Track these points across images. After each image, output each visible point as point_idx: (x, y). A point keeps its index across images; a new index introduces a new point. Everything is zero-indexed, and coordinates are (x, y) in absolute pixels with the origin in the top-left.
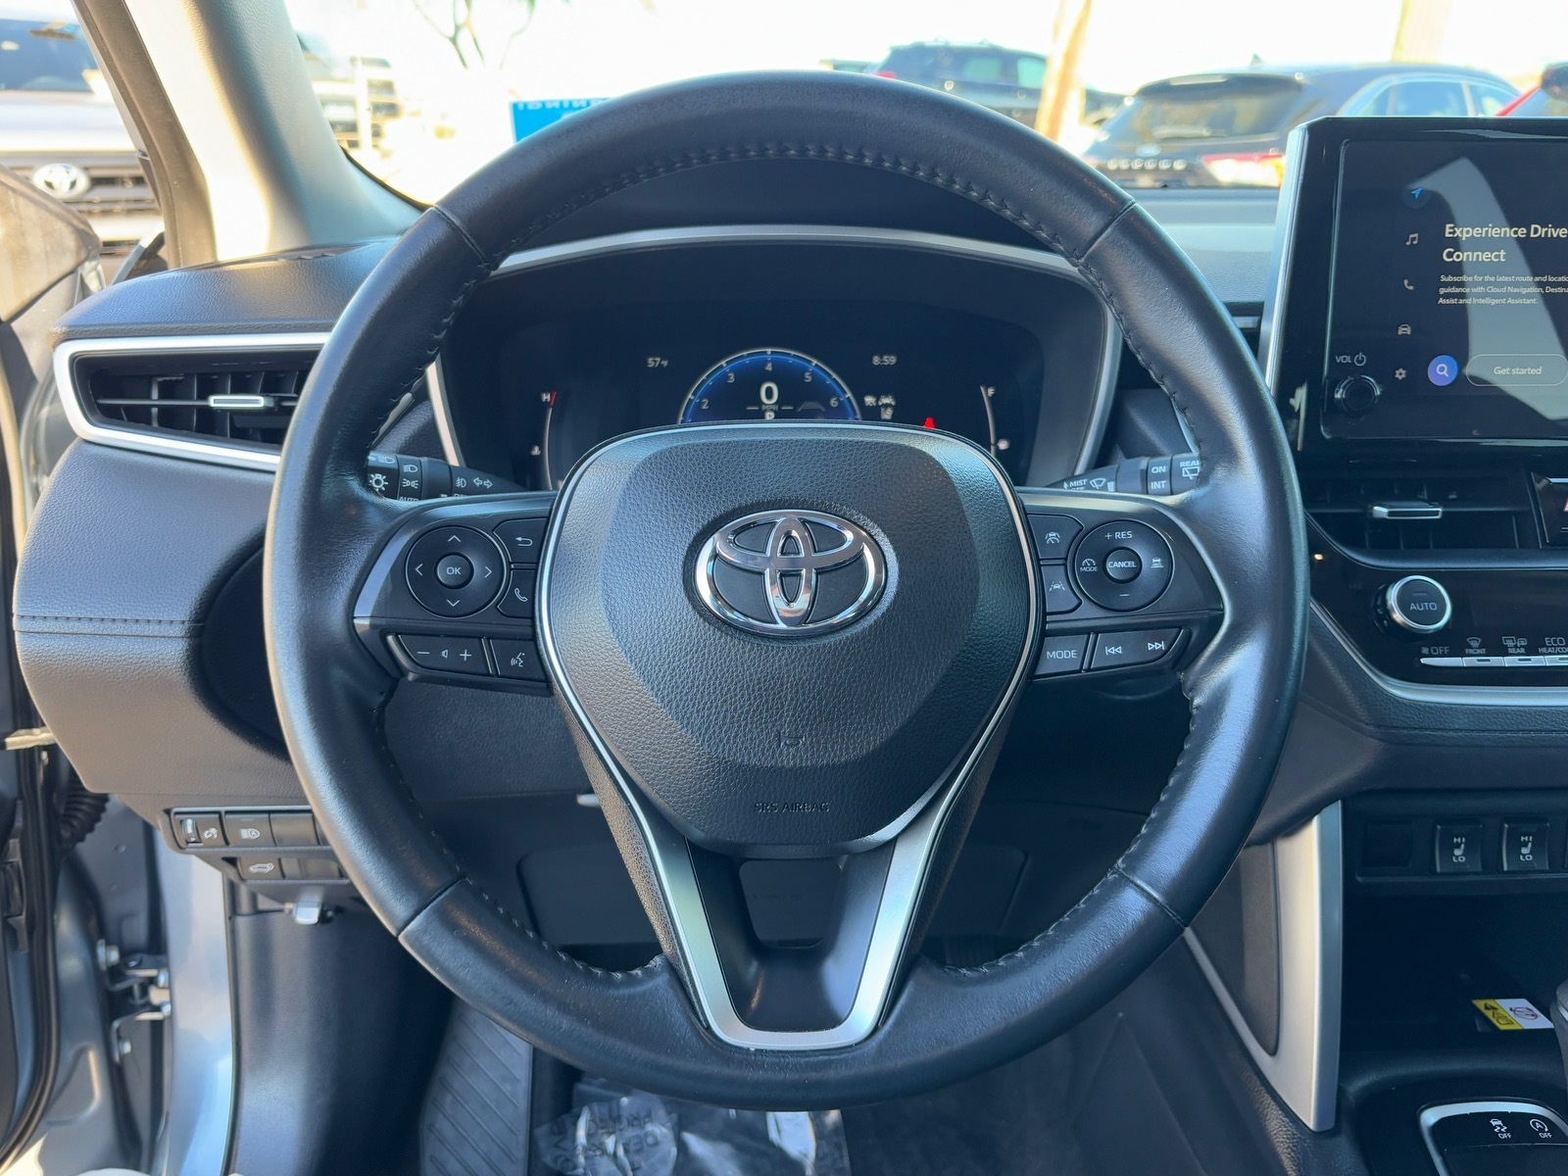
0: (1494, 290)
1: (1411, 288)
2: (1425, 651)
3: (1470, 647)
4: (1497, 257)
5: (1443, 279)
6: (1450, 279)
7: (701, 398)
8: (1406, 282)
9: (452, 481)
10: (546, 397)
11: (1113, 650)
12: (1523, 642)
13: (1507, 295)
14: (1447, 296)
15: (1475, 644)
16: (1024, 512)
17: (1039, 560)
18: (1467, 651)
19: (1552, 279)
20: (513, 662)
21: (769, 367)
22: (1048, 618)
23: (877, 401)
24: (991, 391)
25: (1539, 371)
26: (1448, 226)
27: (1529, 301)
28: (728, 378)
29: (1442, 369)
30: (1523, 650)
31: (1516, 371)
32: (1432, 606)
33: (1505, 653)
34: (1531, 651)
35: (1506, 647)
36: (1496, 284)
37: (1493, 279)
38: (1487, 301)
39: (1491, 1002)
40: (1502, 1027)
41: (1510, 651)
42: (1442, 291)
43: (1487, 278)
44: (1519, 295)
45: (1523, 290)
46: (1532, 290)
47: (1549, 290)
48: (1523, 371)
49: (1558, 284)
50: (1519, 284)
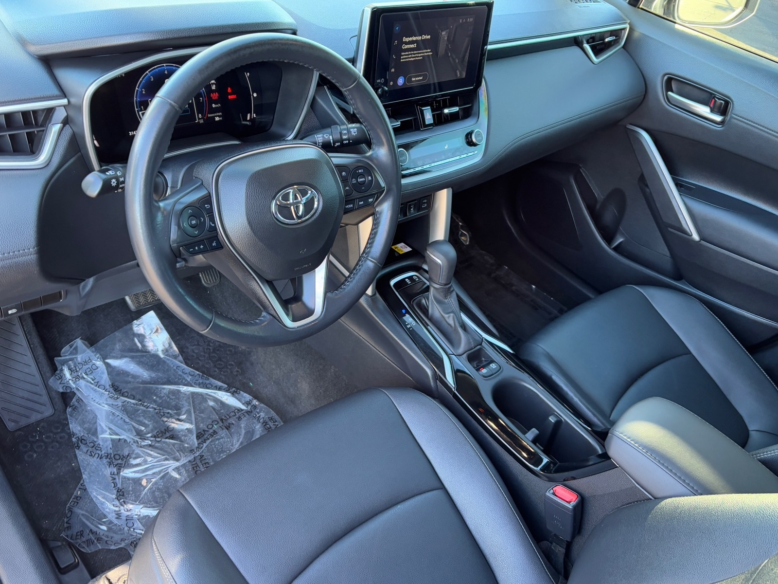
0: (414, 56)
1: (395, 57)
4: (414, 46)
5: (402, 54)
6: (404, 54)
7: (141, 89)
13: (416, 57)
14: (403, 59)
15: (412, 165)
19: (426, 51)
20: (213, 245)
21: (166, 72)
24: (248, 74)
25: (421, 78)
26: (404, 38)
27: (420, 58)
28: (151, 78)
29: (401, 81)
30: (422, 165)
32: (404, 158)
33: (418, 165)
36: (414, 54)
39: (395, 246)
40: (401, 253)
42: (402, 57)
43: (412, 52)
44: (419, 57)
45: (420, 55)
46: (421, 55)
47: (425, 54)
48: (417, 79)
49: (428, 52)
50: (418, 53)
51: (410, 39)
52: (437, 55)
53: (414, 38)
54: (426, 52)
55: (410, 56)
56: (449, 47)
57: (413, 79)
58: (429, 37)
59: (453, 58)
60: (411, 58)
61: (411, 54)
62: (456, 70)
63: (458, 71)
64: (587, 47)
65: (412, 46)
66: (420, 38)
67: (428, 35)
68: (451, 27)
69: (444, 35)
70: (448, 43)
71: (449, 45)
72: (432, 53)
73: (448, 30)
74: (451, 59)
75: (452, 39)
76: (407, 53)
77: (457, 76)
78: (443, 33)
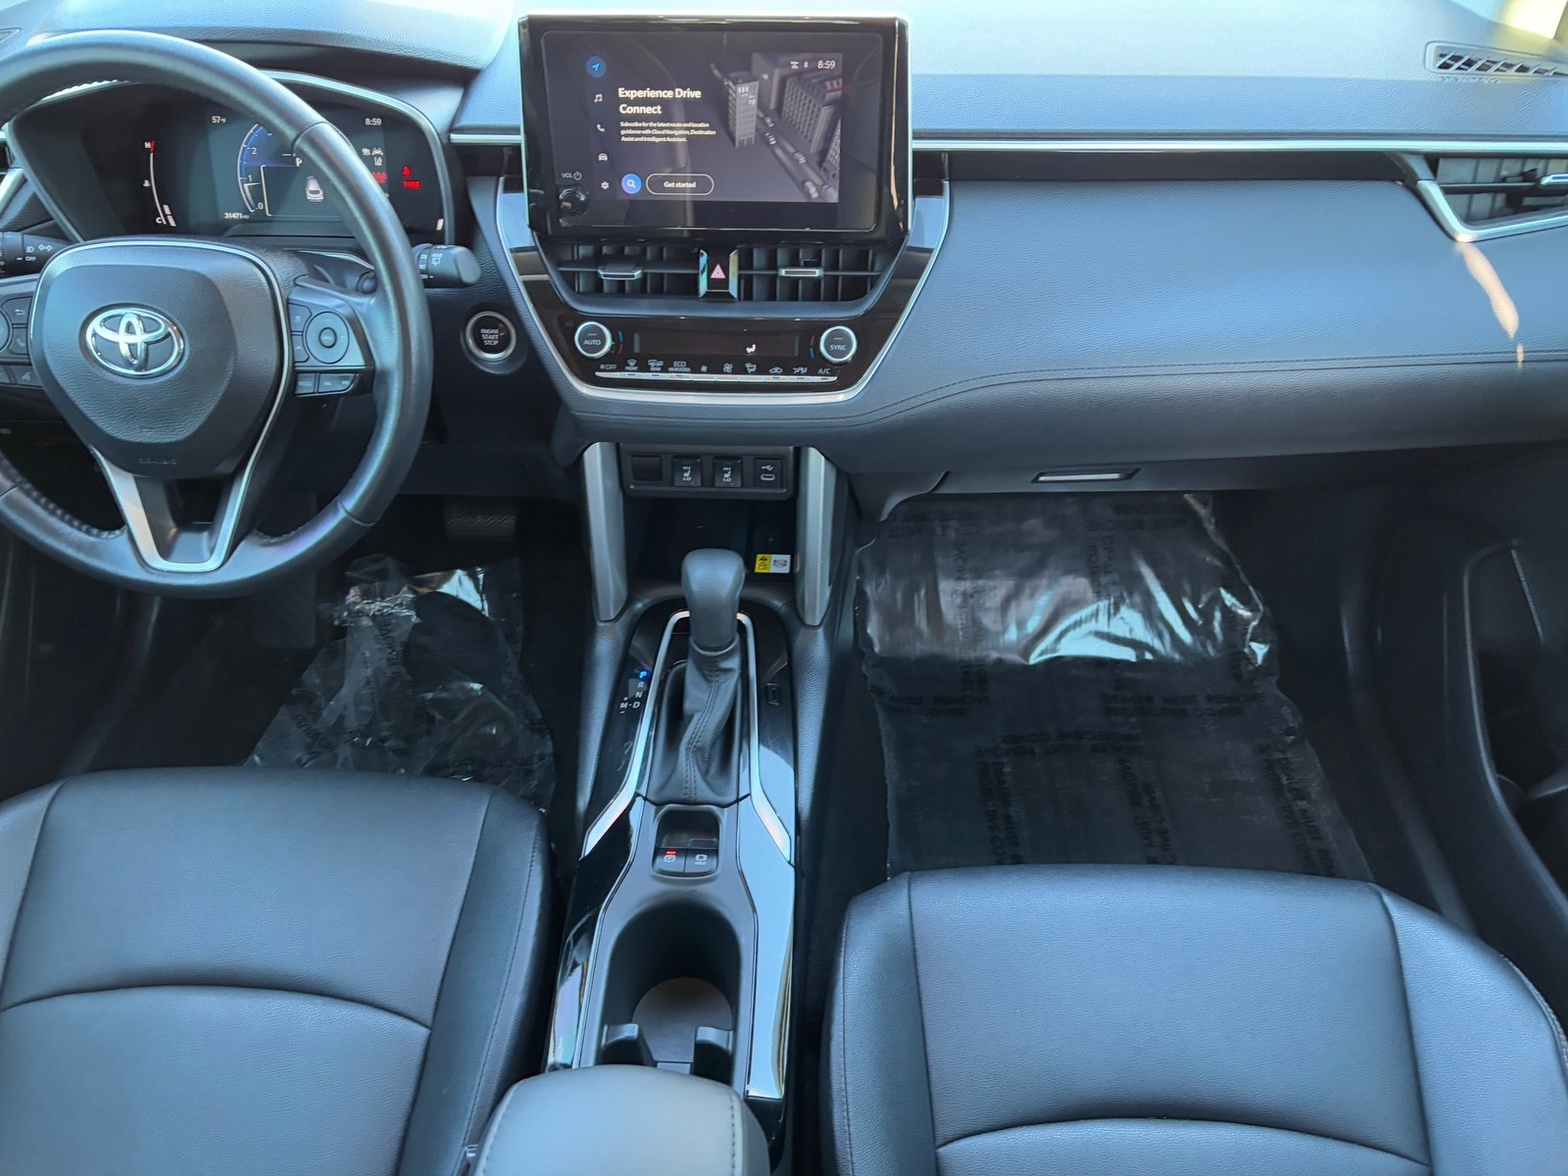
0: (658, 132)
1: (603, 130)
2: (602, 367)
3: (628, 365)
4: (656, 110)
5: (622, 124)
6: (627, 124)
7: (251, 146)
8: (599, 126)
9: (24, 249)
10: (148, 145)
11: (328, 384)
12: (661, 363)
13: (666, 136)
14: (626, 136)
15: (632, 364)
16: (288, 303)
17: (291, 331)
18: (627, 368)
19: (696, 125)
20: (24, 377)
22: (297, 364)
23: (371, 152)
25: (693, 186)
26: (620, 90)
27: (680, 140)
29: (631, 183)
30: (659, 369)
31: (679, 185)
32: (597, 342)
33: (647, 369)
34: (664, 370)
35: (650, 367)
36: (661, 129)
37: (655, 125)
38: (653, 139)
39: (767, 556)
41: (652, 369)
42: (623, 132)
43: (651, 124)
44: (672, 136)
45: (676, 133)
46: (682, 132)
47: (693, 132)
48: (683, 185)
49: (703, 129)
50: (671, 129)
51: (640, 94)
52: (733, 139)
53: (652, 94)
54: (697, 129)
55: (647, 132)
56: (766, 124)
57: (667, 185)
58: (697, 94)
59: (785, 151)
60: (651, 136)
61: (651, 128)
62: (805, 182)
63: (809, 184)
64: (1433, 191)
65: (648, 110)
66: (670, 94)
67: (692, 90)
68: (766, 77)
69: (745, 93)
70: (761, 115)
71: (768, 120)
72: (714, 133)
73: (757, 83)
74: (779, 152)
75: (772, 106)
76: (636, 124)
77: (808, 195)
78: (743, 89)
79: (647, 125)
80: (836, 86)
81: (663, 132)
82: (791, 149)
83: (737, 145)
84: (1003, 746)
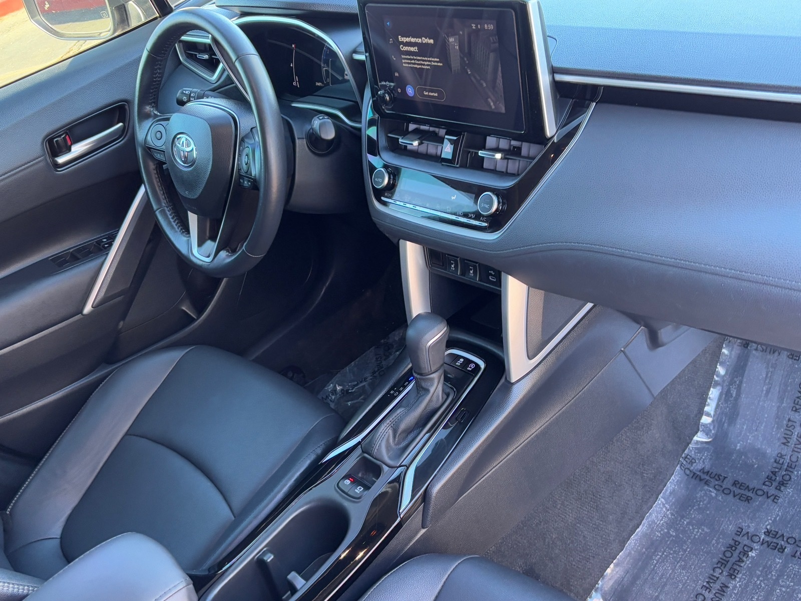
0: (417, 62)
1: (395, 59)
4: (415, 49)
5: (403, 57)
8: (393, 57)
10: (293, 46)
13: (421, 64)
14: (405, 63)
19: (433, 59)
25: (436, 95)
26: (400, 37)
27: (428, 67)
31: (430, 94)
34: (410, 201)
36: (419, 60)
37: (416, 58)
38: (416, 66)
42: (403, 61)
43: (414, 57)
44: (424, 65)
45: (426, 63)
46: (428, 63)
47: (433, 64)
48: (432, 94)
49: (435, 62)
50: (423, 61)
51: (408, 40)
52: (451, 69)
53: (413, 40)
55: (413, 61)
56: (465, 61)
57: (425, 93)
58: (432, 41)
59: (475, 77)
60: (414, 63)
61: (415, 60)
62: (487, 99)
63: (489, 100)
65: (412, 49)
66: (419, 40)
67: (430, 39)
68: (461, 33)
69: (453, 42)
70: (462, 55)
71: (466, 59)
72: (441, 64)
73: (457, 37)
74: (473, 79)
75: (466, 51)
76: (408, 57)
77: (491, 107)
78: (451, 40)
79: (412, 57)
80: (495, 40)
81: (420, 62)
82: (478, 78)
83: (453, 73)
84: (763, 536)
